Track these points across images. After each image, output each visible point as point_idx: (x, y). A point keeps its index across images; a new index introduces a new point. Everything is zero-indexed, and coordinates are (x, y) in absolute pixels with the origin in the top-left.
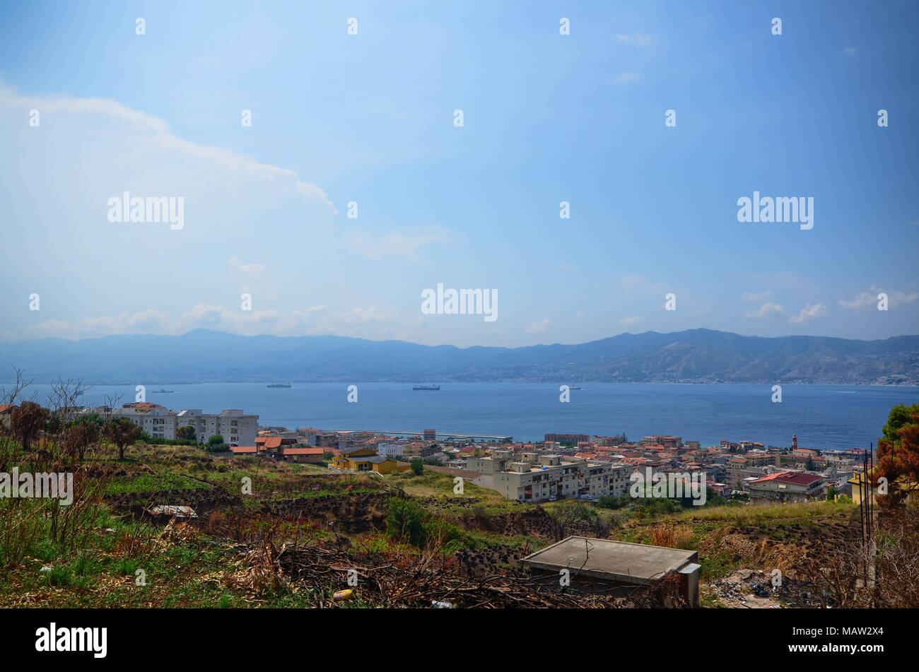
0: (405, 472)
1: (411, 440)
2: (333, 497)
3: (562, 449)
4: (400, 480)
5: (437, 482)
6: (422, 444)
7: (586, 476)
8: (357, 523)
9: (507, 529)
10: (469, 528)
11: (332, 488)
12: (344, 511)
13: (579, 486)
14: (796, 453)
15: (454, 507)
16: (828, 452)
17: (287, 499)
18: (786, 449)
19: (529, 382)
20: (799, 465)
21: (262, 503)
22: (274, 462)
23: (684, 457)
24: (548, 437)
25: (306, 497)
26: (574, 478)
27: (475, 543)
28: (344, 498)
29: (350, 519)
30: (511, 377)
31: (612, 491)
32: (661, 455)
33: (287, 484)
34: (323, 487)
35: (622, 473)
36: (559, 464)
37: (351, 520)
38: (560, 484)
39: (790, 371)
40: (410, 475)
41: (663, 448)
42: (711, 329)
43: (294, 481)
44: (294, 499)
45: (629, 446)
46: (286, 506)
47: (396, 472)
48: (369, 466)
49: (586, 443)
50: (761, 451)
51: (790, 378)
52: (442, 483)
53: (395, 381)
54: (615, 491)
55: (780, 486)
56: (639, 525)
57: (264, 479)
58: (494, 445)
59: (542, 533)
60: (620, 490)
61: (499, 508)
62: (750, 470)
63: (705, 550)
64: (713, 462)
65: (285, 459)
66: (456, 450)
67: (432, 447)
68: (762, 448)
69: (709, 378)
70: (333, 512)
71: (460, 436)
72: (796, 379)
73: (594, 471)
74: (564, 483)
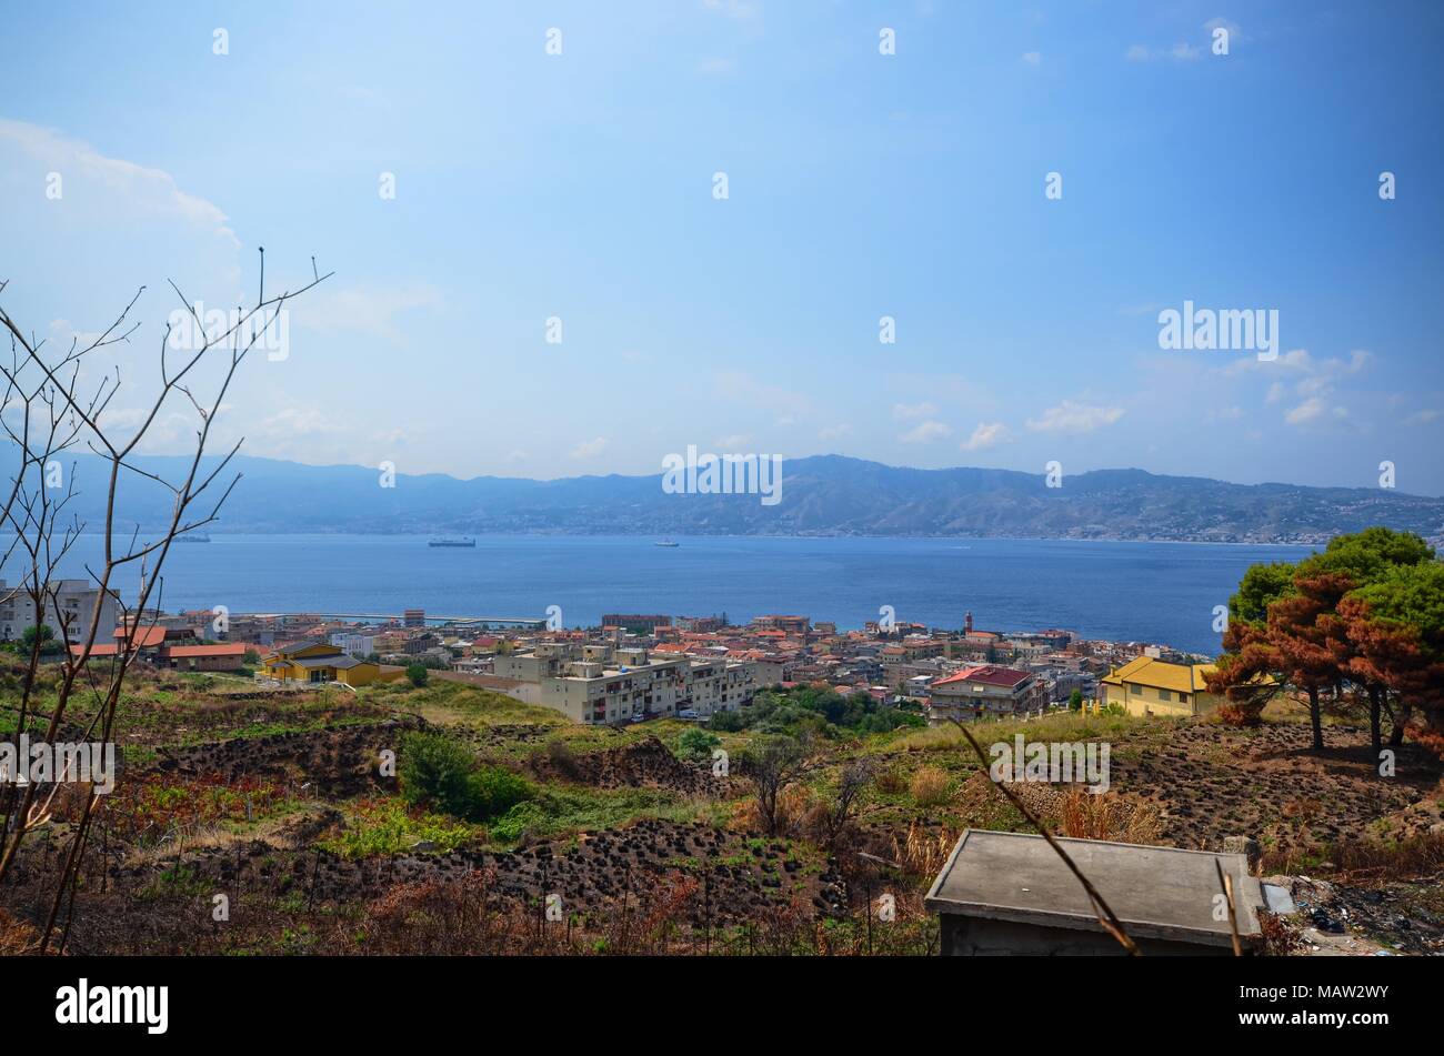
0: (395, 682)
1: (384, 627)
2: (297, 735)
3: (629, 639)
4: (389, 697)
5: (456, 697)
6: (406, 634)
7: (688, 681)
8: (342, 779)
9: (605, 778)
10: (542, 778)
11: (291, 718)
12: (318, 760)
13: (678, 697)
14: (971, 638)
15: (509, 742)
16: (1014, 635)
17: (208, 742)
18: (956, 632)
19: (571, 534)
20: (976, 655)
21: (159, 751)
22: (154, 672)
23: (815, 646)
24: (608, 620)
25: (245, 736)
26: (669, 685)
27: (557, 804)
28: (316, 736)
29: (330, 772)
30: (541, 526)
31: (724, 703)
32: (782, 645)
33: (201, 713)
34: (274, 716)
35: (741, 675)
36: (646, 663)
37: (333, 775)
38: (648, 695)
39: (954, 519)
40: (406, 687)
41: (784, 634)
42: (845, 455)
43: (214, 706)
44: (223, 741)
45: (731, 631)
46: (208, 756)
47: (379, 681)
48: (332, 674)
49: (668, 628)
50: (923, 637)
51: (954, 529)
52: (464, 700)
53: (349, 531)
54: (729, 703)
55: (976, 689)
56: (828, 763)
57: (156, 705)
58: (522, 634)
59: (660, 781)
60: (736, 701)
61: (587, 741)
62: (916, 665)
63: (972, 805)
64: (858, 655)
65: (174, 665)
66: (462, 643)
67: (422, 638)
68: (924, 631)
69: (840, 529)
70: (298, 762)
71: (465, 619)
72: (961, 530)
73: (699, 673)
74: (654, 694)
